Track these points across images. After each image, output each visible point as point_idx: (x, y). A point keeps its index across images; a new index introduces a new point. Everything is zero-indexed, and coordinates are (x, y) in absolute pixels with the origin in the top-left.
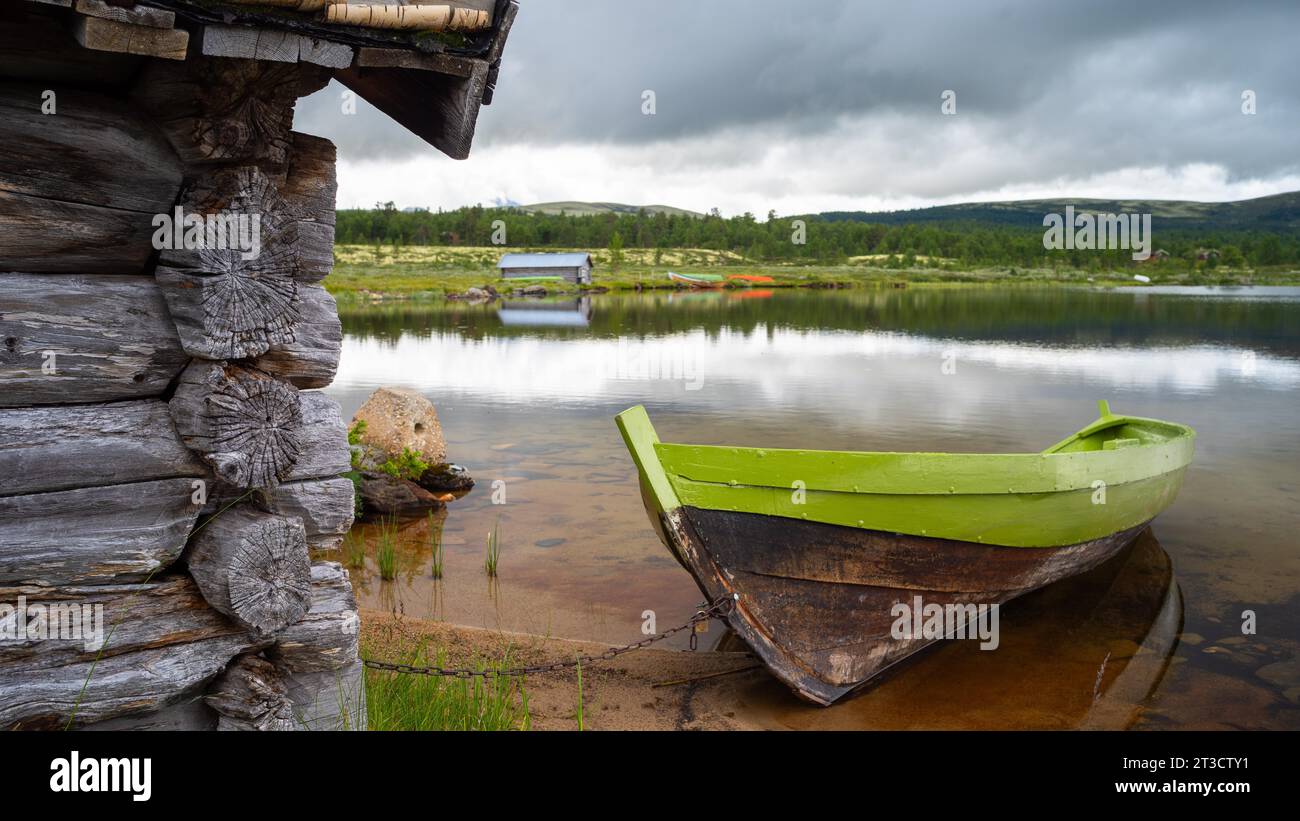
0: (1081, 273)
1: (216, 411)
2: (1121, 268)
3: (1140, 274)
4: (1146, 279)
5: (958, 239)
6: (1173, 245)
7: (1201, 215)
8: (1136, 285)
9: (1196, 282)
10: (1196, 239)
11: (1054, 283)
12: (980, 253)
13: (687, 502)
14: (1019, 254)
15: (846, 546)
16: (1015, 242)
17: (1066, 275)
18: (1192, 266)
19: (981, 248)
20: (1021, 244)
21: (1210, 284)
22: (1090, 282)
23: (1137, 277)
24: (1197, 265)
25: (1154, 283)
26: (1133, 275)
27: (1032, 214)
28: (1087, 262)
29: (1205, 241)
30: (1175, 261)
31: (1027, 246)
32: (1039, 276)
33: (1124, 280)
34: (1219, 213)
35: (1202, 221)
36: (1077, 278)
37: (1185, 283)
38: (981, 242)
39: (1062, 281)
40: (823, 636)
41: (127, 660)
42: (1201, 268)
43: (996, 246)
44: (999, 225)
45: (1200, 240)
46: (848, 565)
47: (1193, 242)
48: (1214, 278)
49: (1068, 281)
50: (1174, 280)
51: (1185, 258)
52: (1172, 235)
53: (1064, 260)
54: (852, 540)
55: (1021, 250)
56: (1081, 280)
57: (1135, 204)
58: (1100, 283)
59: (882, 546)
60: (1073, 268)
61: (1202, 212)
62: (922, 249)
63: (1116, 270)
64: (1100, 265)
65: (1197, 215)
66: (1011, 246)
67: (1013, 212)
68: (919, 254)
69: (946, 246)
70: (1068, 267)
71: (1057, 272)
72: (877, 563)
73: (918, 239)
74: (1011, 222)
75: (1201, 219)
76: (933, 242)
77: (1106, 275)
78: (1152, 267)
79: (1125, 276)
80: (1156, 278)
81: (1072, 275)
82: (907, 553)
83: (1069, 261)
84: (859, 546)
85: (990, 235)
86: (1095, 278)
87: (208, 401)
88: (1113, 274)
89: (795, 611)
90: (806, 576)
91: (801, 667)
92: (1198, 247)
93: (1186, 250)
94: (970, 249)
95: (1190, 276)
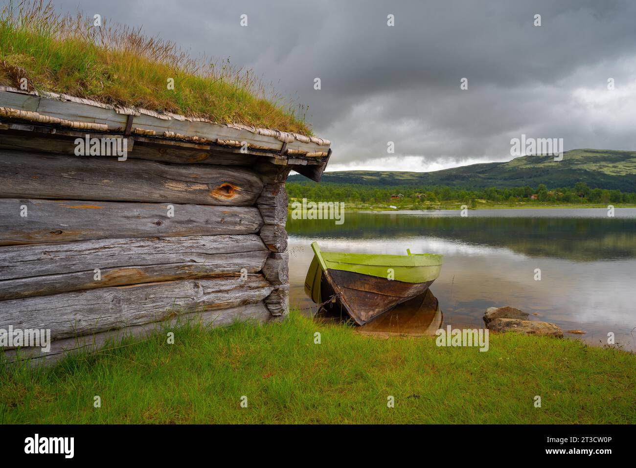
0: (367, 205)
1: (277, 235)
2: (384, 203)
3: (393, 205)
4: (395, 208)
5: (309, 190)
6: (405, 192)
7: (417, 178)
8: (391, 210)
9: (416, 209)
10: (415, 189)
11: (355, 210)
12: (320, 196)
13: (328, 267)
14: (338, 197)
15: (365, 280)
16: (336, 192)
17: (360, 206)
18: (414, 201)
19: (321, 194)
20: (338, 192)
21: (422, 209)
22: (371, 209)
23: (391, 207)
24: (416, 201)
25: (399, 209)
26: (389, 206)
27: (341, 178)
28: (368, 200)
29: (419, 190)
30: (407, 199)
31: (341, 193)
32: (348, 207)
33: (386, 208)
34: (424, 179)
35: (417, 181)
36: (365, 207)
37: (412, 209)
38: (320, 191)
39: (359, 209)
40: (360, 306)
41: (257, 290)
42: (419, 202)
43: (327, 193)
44: (327, 183)
45: (416, 189)
46: (366, 285)
47: (414, 190)
48: (424, 206)
49: (362, 209)
50: (407, 208)
51: (411, 197)
52: (404, 187)
53: (358, 199)
54: (367, 279)
55: (338, 194)
56: (367, 209)
57: (388, 173)
58: (375, 209)
59: (374, 280)
60: (362, 203)
61: (417, 177)
62: (293, 194)
63: (381, 203)
64: (374, 201)
65: (414, 178)
66: (334, 193)
67: (334, 177)
68: (292, 197)
69: (303, 193)
70: (360, 203)
71: (356, 205)
72: (373, 285)
73: (291, 190)
74: (333, 181)
75: (416, 180)
76: (297, 191)
77: (377, 206)
78: (397, 202)
79: (386, 206)
80: (399, 207)
81: (362, 206)
82: (379, 283)
83: (360, 199)
84: (368, 280)
85: (324, 188)
86: (373, 207)
87: (275, 233)
88: (381, 205)
89: (354, 298)
90: (356, 288)
91: (355, 314)
92: (416, 192)
93: (411, 194)
94: (315, 194)
95: (414, 206)
